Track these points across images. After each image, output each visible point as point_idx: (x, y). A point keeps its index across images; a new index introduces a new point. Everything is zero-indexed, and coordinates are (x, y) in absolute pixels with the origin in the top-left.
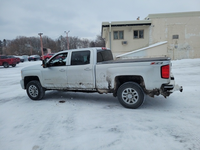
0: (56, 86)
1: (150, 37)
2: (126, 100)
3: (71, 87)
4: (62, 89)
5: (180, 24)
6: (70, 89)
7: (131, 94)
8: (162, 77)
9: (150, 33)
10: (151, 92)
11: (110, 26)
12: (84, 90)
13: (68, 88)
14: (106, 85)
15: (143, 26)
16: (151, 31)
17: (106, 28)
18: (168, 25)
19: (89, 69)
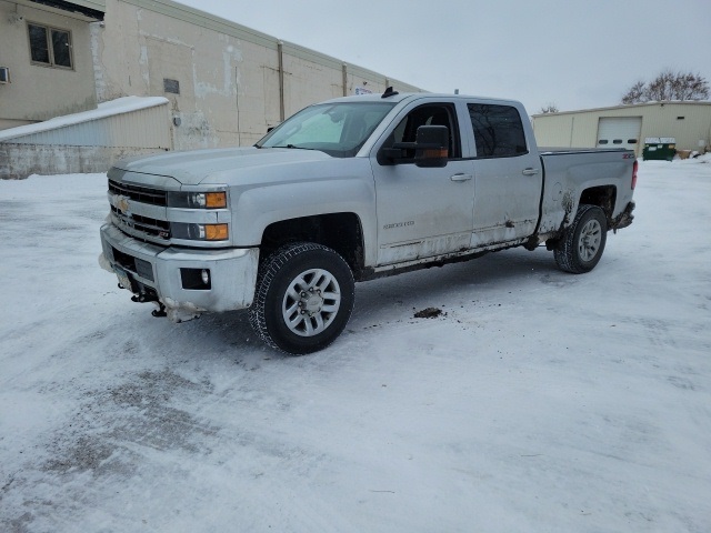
0: (425, 249)
1: (95, 68)
3: (475, 245)
8: (632, 187)
9: (94, 53)
14: (559, 220)
16: (95, 44)
18: (146, 38)
19: (533, 171)
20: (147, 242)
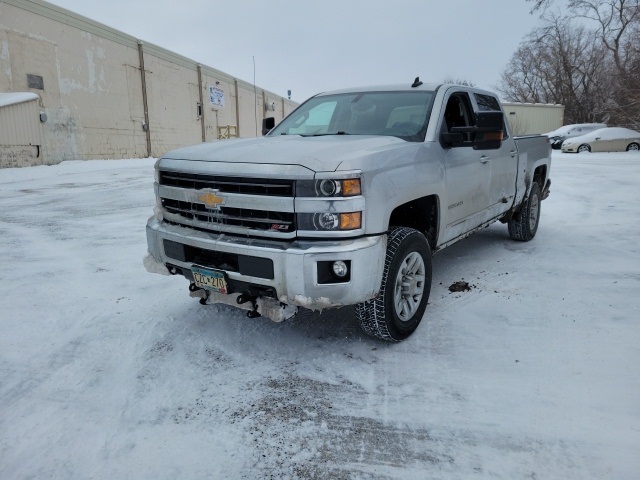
0: (466, 227)
5: (41, 38)
18: (7, 32)
19: (514, 154)
20: (251, 237)
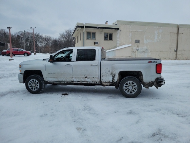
0: (60, 80)
1: (118, 40)
2: (127, 91)
3: (76, 81)
4: (66, 82)
5: (141, 31)
6: (74, 83)
7: (131, 86)
8: (156, 73)
9: (118, 36)
10: (147, 84)
11: (85, 27)
12: (88, 83)
13: (72, 81)
14: (110, 79)
15: (113, 30)
16: (118, 35)
17: (81, 28)
18: (132, 31)
19: (95, 65)
